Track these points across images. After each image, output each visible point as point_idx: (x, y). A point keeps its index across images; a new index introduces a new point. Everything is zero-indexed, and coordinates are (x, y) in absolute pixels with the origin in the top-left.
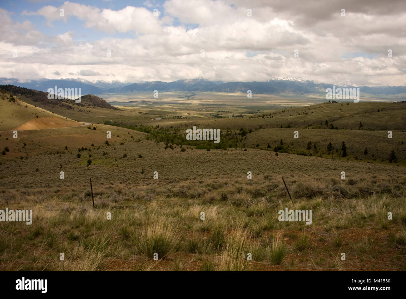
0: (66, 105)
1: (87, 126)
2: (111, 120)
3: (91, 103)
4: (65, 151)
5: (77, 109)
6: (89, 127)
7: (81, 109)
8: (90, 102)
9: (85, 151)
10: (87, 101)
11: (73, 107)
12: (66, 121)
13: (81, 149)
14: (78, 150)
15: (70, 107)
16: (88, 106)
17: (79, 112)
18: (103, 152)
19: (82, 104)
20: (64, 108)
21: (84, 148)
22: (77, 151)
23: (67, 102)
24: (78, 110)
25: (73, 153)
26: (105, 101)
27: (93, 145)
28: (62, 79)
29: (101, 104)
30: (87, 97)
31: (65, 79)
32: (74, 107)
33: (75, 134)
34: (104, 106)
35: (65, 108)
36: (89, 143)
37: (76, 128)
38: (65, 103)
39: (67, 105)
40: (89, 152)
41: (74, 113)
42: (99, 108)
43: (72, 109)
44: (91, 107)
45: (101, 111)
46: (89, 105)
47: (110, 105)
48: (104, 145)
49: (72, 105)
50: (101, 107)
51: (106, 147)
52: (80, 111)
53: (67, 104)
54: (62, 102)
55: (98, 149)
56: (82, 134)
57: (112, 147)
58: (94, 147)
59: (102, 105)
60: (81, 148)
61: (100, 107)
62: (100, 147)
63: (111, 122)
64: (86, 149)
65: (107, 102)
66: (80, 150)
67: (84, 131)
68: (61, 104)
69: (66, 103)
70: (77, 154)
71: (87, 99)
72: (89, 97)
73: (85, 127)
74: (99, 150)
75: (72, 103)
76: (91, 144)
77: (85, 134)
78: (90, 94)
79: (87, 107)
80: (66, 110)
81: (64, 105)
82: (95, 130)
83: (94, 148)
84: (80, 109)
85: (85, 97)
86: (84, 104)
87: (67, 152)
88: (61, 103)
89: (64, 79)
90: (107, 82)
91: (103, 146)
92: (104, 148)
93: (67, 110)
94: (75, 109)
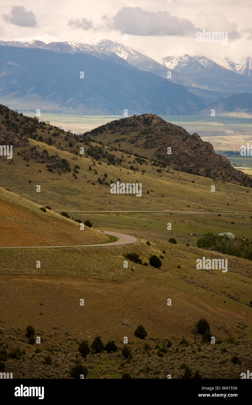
0: (45, 152)
1: (125, 247)
2: (228, 229)
3: (150, 153)
4: (24, 346)
5: (90, 175)
6: (130, 252)
7: (106, 175)
8: (146, 146)
9: (104, 355)
10: (132, 142)
11: (72, 164)
12: (41, 218)
13: (90, 344)
14: (77, 347)
15: (64, 161)
16: (136, 165)
17: (98, 186)
18: (183, 367)
19: (113, 153)
20: (36, 166)
21: (105, 342)
22: (74, 352)
23: (50, 142)
24: (95, 178)
25: (53, 359)
26: (208, 146)
27: (140, 333)
28: (38, 43)
29: (192, 160)
30: (134, 125)
31: (52, 44)
32: (77, 163)
33: (73, 277)
34: (202, 170)
35: (43, 167)
36: (126, 321)
37: (79, 253)
38: (42, 144)
39: (51, 154)
40: (121, 361)
41: (79, 188)
42: (183, 175)
43: (69, 171)
44: (148, 167)
45: (189, 188)
46: (140, 160)
47: (227, 166)
48: (190, 339)
49: (72, 155)
50: (190, 171)
51: (196, 347)
52: (100, 182)
53: (52, 149)
54: (30, 139)
55: (162, 352)
56: (100, 280)
57: (224, 351)
58: (147, 341)
59: (192, 165)
60: (90, 339)
61: (183, 170)
62: (170, 345)
63: (227, 238)
64: (111, 347)
65: (217, 149)
66: (84, 350)
67: (111, 270)
68: (27, 148)
69: (47, 147)
70: (73, 364)
71: (136, 134)
72: (143, 127)
73: (115, 251)
74: (167, 359)
75: (71, 145)
76: (135, 328)
77: (115, 281)
78: (149, 112)
79: (132, 168)
80: (46, 175)
81: (37, 154)
82: (156, 270)
83: (147, 347)
84: (100, 175)
85: (128, 125)
86: (118, 155)
87: (29, 354)
88: (25, 146)
89: (47, 43)
90: (226, 65)
91: (184, 343)
92: (189, 349)
93: (49, 175)
94: (82, 172)
